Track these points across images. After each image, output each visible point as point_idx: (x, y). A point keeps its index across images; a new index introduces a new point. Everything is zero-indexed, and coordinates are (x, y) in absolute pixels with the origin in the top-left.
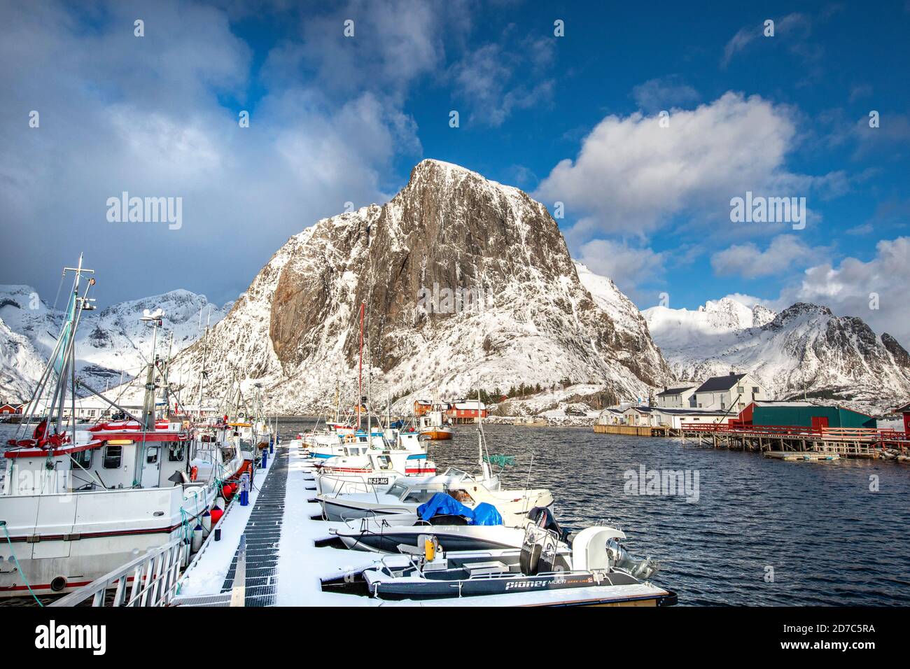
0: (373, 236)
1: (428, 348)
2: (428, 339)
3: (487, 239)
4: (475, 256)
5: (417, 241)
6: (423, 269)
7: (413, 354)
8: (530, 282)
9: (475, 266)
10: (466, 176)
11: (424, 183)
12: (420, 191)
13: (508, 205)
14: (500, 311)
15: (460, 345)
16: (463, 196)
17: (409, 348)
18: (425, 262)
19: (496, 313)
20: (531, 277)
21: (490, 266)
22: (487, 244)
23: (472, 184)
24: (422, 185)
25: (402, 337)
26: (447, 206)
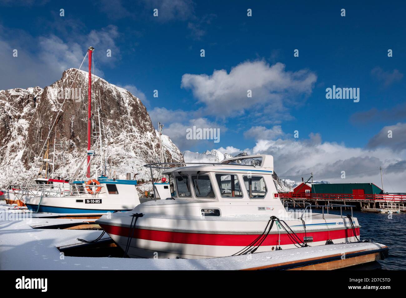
0: (38, 102)
1: (76, 161)
2: (75, 156)
3: (110, 111)
4: (103, 118)
5: (68, 107)
6: (72, 122)
7: (67, 164)
8: (132, 133)
9: (103, 123)
10: (97, 79)
11: (71, 79)
12: (69, 83)
13: (121, 96)
14: (117, 145)
15: (95, 160)
16: (96, 88)
17: (64, 161)
18: (73, 118)
19: (114, 146)
20: (133, 131)
21: (111, 124)
22: (109, 113)
23: (101, 84)
24: (70, 80)
25: (60, 155)
26: (86, 92)
